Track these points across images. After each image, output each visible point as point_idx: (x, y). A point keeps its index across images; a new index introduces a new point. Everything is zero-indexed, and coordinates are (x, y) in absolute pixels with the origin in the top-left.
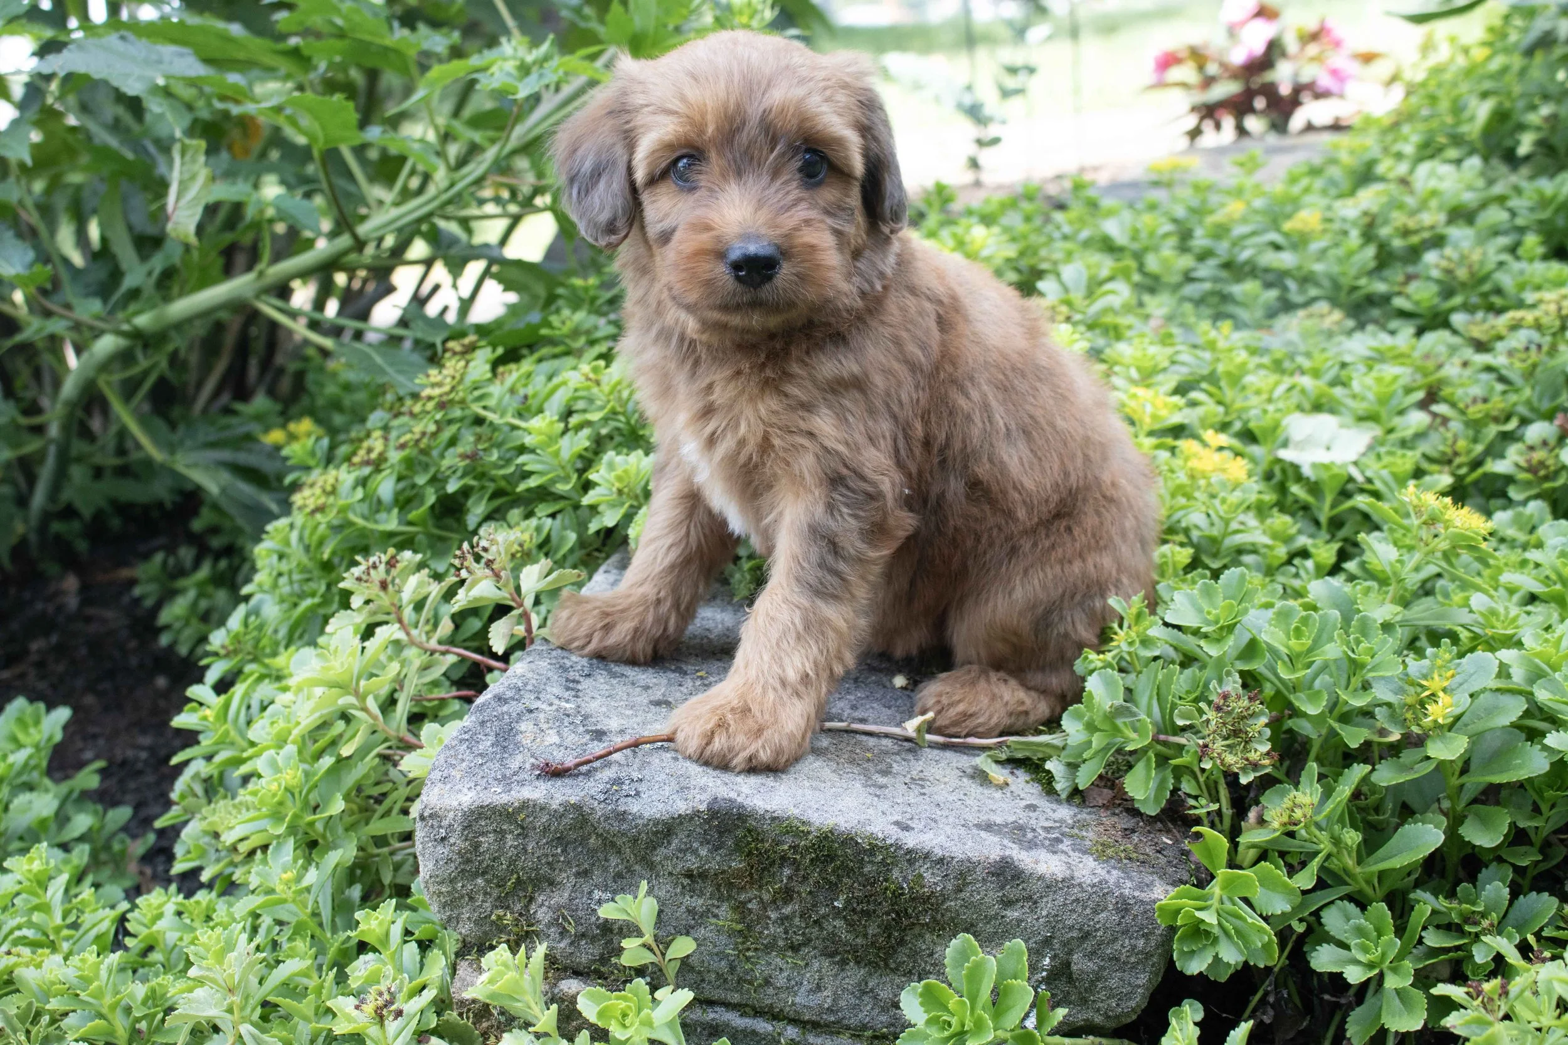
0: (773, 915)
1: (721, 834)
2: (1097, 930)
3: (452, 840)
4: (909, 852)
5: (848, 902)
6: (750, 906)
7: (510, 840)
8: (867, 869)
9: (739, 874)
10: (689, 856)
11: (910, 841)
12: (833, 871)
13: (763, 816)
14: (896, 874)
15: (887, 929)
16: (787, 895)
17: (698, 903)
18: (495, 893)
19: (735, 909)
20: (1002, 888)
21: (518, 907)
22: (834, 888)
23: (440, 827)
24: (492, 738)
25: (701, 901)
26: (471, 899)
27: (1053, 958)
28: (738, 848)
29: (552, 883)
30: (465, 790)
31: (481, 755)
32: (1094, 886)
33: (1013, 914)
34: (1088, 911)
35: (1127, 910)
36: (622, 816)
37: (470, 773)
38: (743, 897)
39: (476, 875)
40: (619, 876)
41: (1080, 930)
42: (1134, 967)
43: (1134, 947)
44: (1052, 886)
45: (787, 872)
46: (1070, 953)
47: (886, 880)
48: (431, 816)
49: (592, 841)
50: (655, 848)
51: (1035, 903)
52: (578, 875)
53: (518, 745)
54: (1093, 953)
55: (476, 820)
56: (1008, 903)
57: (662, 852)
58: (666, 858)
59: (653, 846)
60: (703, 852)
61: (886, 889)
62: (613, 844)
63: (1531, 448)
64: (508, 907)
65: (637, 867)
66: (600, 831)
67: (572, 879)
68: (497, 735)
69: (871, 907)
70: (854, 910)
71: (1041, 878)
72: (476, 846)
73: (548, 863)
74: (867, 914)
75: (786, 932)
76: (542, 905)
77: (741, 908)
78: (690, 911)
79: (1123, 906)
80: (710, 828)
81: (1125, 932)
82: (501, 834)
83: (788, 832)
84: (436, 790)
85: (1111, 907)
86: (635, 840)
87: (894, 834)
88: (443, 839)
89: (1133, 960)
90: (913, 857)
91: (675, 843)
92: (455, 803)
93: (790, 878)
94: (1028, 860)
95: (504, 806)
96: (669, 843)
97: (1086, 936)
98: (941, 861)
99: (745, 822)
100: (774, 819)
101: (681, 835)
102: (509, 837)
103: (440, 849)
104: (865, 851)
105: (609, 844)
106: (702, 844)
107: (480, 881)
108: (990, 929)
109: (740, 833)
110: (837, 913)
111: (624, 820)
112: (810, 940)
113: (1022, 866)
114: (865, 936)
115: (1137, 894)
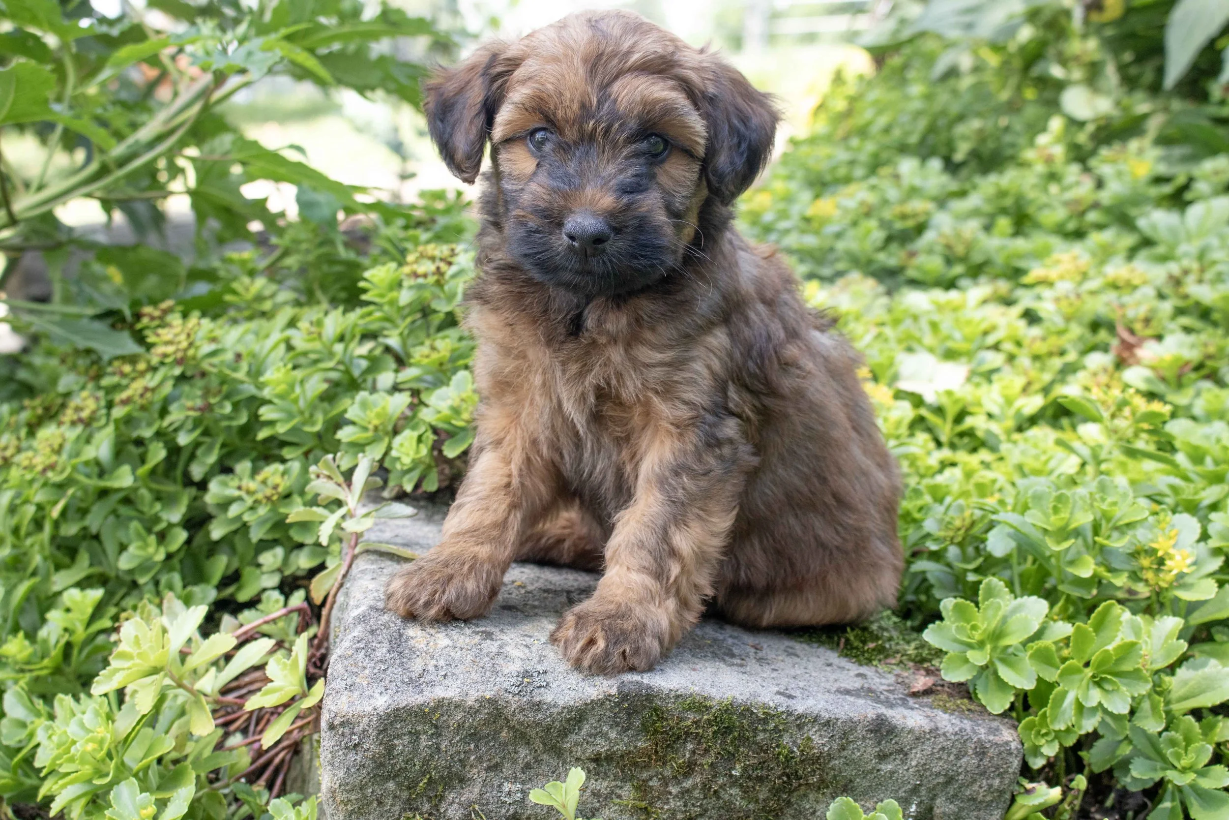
0: (674, 790)
1: (629, 715)
2: (959, 774)
3: (365, 746)
4: (800, 717)
5: (745, 769)
6: (651, 784)
7: (424, 741)
8: (761, 736)
9: (644, 753)
10: (599, 740)
11: (800, 707)
12: (732, 742)
13: (668, 695)
14: (786, 739)
15: (776, 792)
16: (689, 769)
17: (603, 786)
18: (405, 795)
19: (637, 788)
20: (879, 743)
21: (426, 807)
22: (731, 758)
23: (353, 734)
24: (386, 645)
25: (605, 784)
26: (380, 803)
27: (918, 805)
28: (644, 728)
29: (462, 780)
30: (377, 695)
31: (381, 661)
32: (956, 734)
33: (887, 767)
34: (952, 757)
35: (984, 753)
36: (537, 706)
37: (376, 679)
38: (645, 775)
39: (388, 778)
40: (528, 766)
41: (945, 775)
42: (989, 804)
43: (990, 786)
44: (920, 738)
45: (690, 746)
46: (933, 798)
47: (778, 746)
48: (342, 724)
49: (504, 734)
50: (566, 736)
51: (906, 754)
52: (489, 769)
53: (413, 650)
54: (955, 796)
55: (391, 724)
56: (883, 757)
57: (573, 738)
58: (577, 744)
59: (564, 733)
60: (613, 735)
61: (779, 754)
62: (523, 735)
63: (1095, 374)
64: (417, 809)
65: (545, 757)
66: (512, 724)
67: (483, 774)
68: (390, 642)
69: (765, 773)
70: (749, 777)
71: (911, 731)
72: (390, 750)
73: (460, 760)
74: (760, 779)
75: (685, 806)
76: (453, 802)
77: (642, 788)
78: (596, 794)
79: (981, 751)
80: (619, 712)
81: (983, 773)
82: (415, 735)
83: (690, 709)
84: (344, 698)
85: (970, 752)
86: (548, 729)
87: (784, 704)
88: (356, 746)
89: (988, 798)
90: (802, 722)
91: (586, 728)
92: (368, 709)
93: (693, 752)
94: (898, 717)
95: (420, 707)
96: (580, 729)
97: (950, 780)
98: (828, 723)
99: (651, 702)
100: (677, 697)
101: (592, 721)
102: (423, 737)
103: (352, 756)
104: (759, 720)
105: (521, 736)
106: (611, 727)
107: (391, 785)
108: (866, 783)
109: (646, 713)
110: (734, 782)
111: (539, 710)
112: (706, 811)
113: (894, 722)
114: (757, 801)
115: (991, 738)
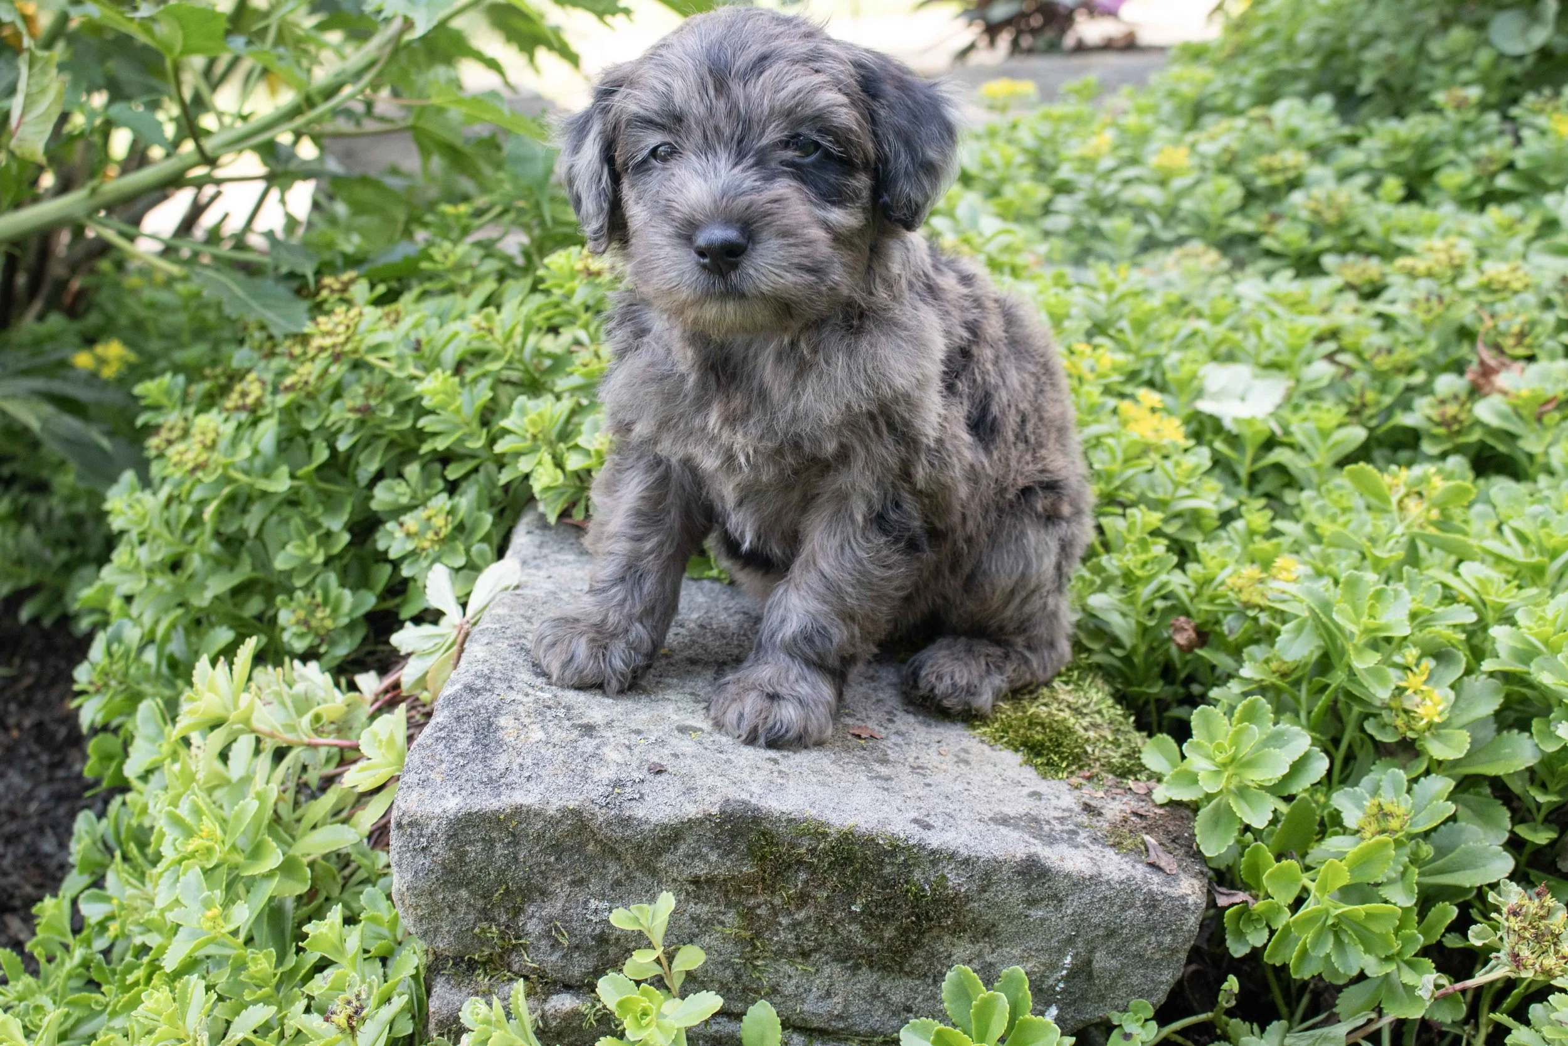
0: (785, 921)
1: (733, 837)
2: (1123, 928)
3: (435, 850)
4: (933, 852)
5: (866, 906)
6: (758, 912)
7: (499, 850)
8: (888, 870)
9: (750, 880)
10: (697, 862)
11: (934, 840)
12: (853, 874)
13: (779, 819)
14: (917, 875)
15: (904, 932)
16: (803, 899)
17: (703, 910)
18: (480, 903)
19: (743, 916)
20: (1028, 887)
21: (503, 918)
22: (851, 892)
23: (421, 836)
24: (471, 736)
25: (706, 908)
26: (452, 910)
27: (1074, 957)
28: (751, 852)
29: (543, 893)
30: (449, 795)
31: (461, 755)
32: (1121, 883)
33: (1037, 913)
34: (1115, 908)
35: (1154, 906)
36: (626, 822)
37: (451, 776)
38: (752, 902)
39: (460, 885)
40: (618, 883)
41: (1106, 928)
42: (1158, 964)
43: (1160, 944)
44: (1079, 883)
45: (802, 876)
46: (1092, 951)
47: (907, 882)
48: (410, 824)
49: (590, 847)
50: (660, 855)
51: (1061, 901)
52: (573, 883)
53: (500, 743)
54: (1118, 950)
55: (463, 829)
56: (1032, 902)
57: (668, 857)
58: (672, 864)
59: (658, 852)
60: (713, 857)
61: (907, 891)
62: (613, 851)
64: (493, 919)
65: (638, 874)
66: (600, 837)
67: (567, 888)
68: (476, 731)
69: (890, 910)
70: (872, 914)
71: (1068, 876)
72: (461, 856)
73: (541, 872)
74: (886, 918)
75: (797, 939)
76: (533, 916)
77: (749, 916)
78: (695, 919)
79: (1152, 903)
80: (722, 833)
81: (1152, 929)
82: (490, 843)
83: (804, 835)
84: (415, 795)
85: (1138, 904)
86: (639, 847)
87: (916, 834)
88: (424, 849)
89: (1157, 956)
90: (936, 857)
91: (683, 848)
92: (438, 811)
93: (806, 882)
94: (1054, 858)
95: (494, 812)
96: (676, 848)
97: (1111, 934)
98: (966, 861)
99: (759, 824)
100: (790, 821)
101: (690, 840)
102: (499, 845)
103: (420, 860)
104: (886, 852)
105: (610, 850)
106: (712, 849)
107: (464, 893)
108: (1012, 929)
109: (753, 836)
110: (854, 918)
111: (628, 826)
112: (822, 946)
113: (1048, 863)
114: (881, 940)
115: (1165, 889)
